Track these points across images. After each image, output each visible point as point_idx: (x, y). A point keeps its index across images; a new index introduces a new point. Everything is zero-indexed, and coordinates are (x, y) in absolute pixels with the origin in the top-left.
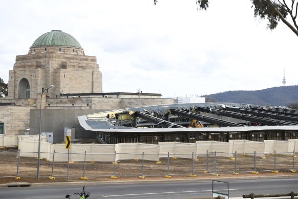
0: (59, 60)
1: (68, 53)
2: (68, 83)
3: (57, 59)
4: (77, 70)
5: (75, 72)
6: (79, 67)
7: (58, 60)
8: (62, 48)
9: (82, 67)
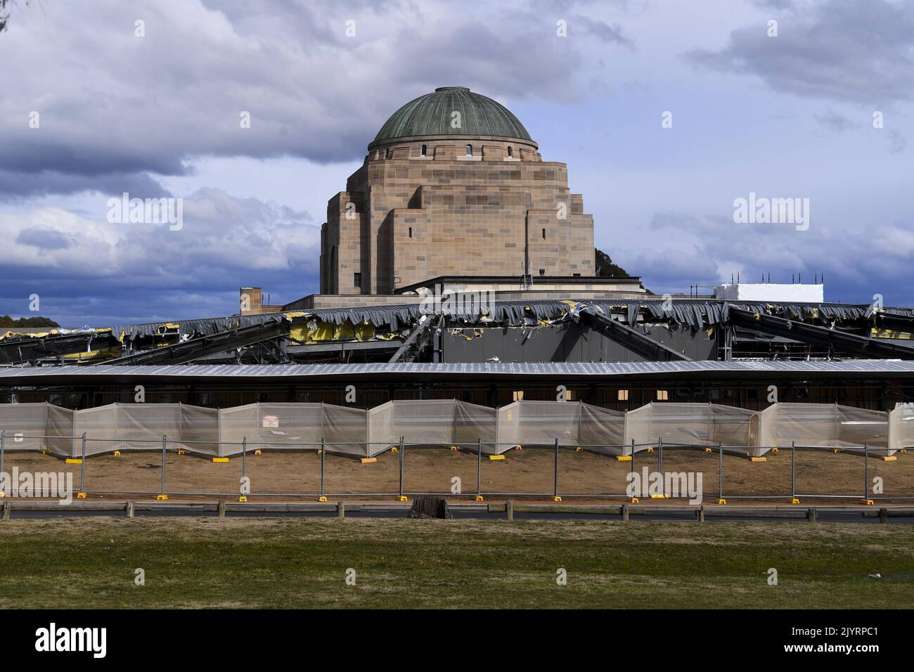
0: (407, 181)
1: (447, 157)
2: (424, 254)
3: (397, 181)
4: (461, 211)
5: (454, 216)
6: (469, 200)
7: (403, 181)
8: (430, 145)
9: (482, 199)
